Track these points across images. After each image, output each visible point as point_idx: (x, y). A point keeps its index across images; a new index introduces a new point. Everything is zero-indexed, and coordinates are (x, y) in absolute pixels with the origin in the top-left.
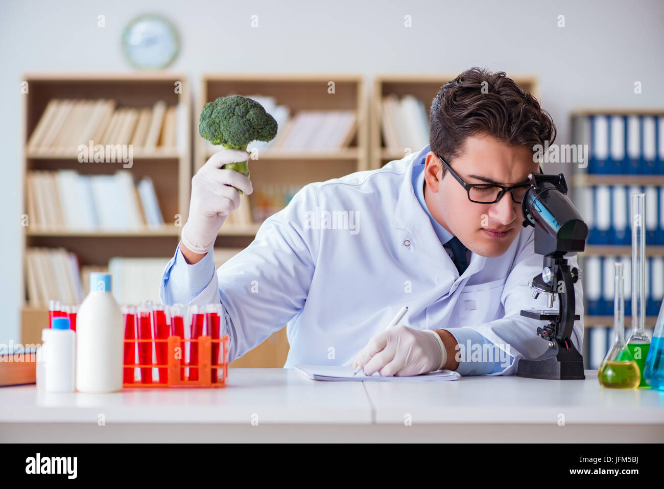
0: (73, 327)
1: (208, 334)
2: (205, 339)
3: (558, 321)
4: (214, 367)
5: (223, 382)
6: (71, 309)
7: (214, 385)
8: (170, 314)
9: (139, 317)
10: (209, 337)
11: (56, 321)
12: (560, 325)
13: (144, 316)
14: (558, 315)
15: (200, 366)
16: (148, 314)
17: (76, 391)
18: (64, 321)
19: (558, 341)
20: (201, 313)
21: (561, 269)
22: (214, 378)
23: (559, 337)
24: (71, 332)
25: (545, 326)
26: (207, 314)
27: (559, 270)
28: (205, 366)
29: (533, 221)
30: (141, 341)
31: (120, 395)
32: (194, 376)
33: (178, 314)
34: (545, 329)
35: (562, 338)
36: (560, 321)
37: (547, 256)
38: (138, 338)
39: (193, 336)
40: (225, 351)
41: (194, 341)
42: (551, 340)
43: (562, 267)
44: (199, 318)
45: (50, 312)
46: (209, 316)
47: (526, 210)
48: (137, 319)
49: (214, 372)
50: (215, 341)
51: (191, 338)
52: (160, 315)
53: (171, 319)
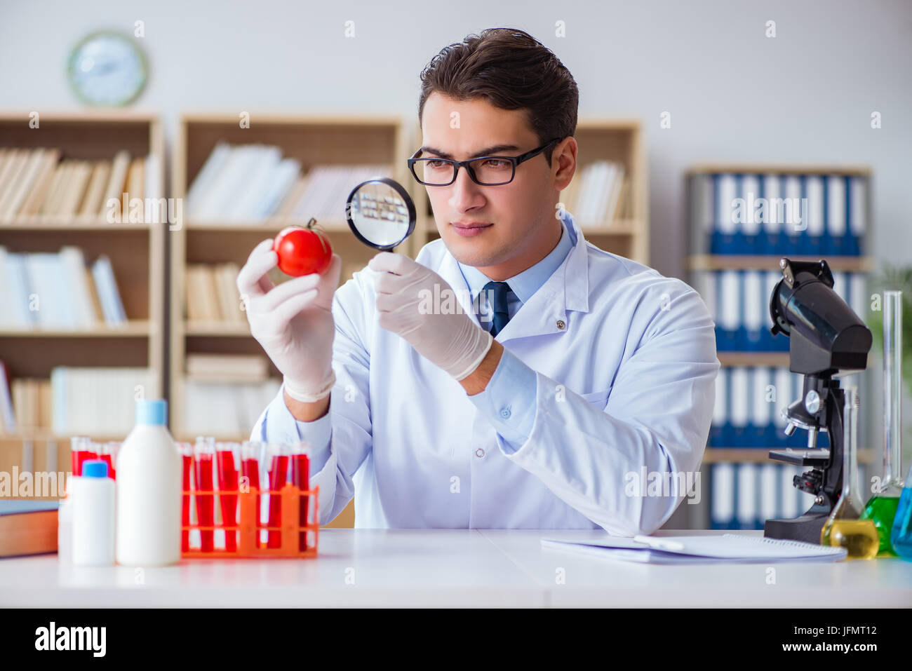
0: (112, 474)
1: (294, 484)
2: (290, 491)
3: (827, 467)
4: (303, 529)
5: (314, 550)
6: (102, 449)
7: (303, 554)
8: (241, 456)
9: (198, 459)
10: (296, 489)
11: (88, 466)
12: (829, 471)
13: (204, 459)
14: (828, 458)
15: (283, 529)
16: (209, 456)
17: (116, 563)
18: (99, 466)
19: (828, 494)
20: (285, 454)
21: (832, 393)
22: (303, 546)
23: (831, 490)
24: (108, 481)
25: (804, 474)
26: (293, 457)
27: (829, 395)
28: (290, 528)
29: (785, 326)
30: (201, 493)
31: (177, 570)
32: (275, 541)
33: (252, 456)
34: (806, 478)
35: (835, 491)
36: (831, 466)
37: (807, 376)
38: (197, 489)
39: (274, 486)
40: (316, 507)
41: (275, 493)
42: (816, 493)
43: (834, 392)
44: (281, 461)
45: (73, 453)
46: (296, 459)
47: (777, 311)
48: (195, 463)
49: (303, 536)
50: (304, 493)
51: (271, 488)
52: (227, 457)
53: (243, 463)
